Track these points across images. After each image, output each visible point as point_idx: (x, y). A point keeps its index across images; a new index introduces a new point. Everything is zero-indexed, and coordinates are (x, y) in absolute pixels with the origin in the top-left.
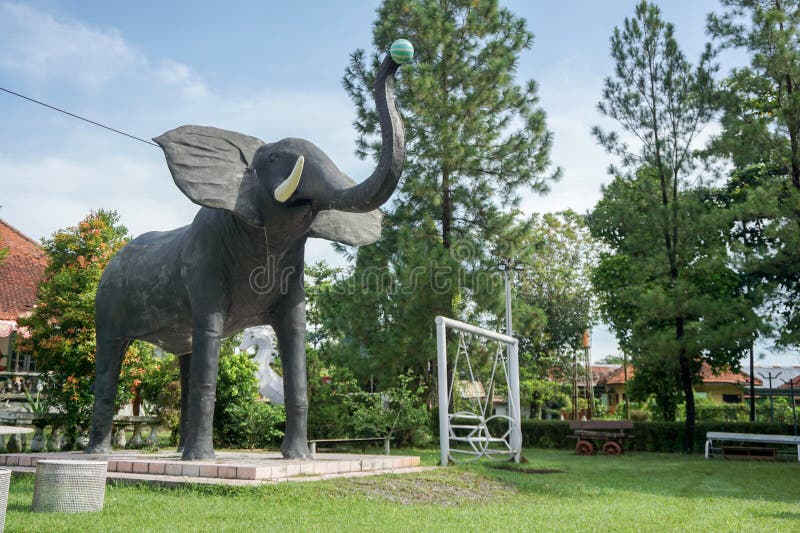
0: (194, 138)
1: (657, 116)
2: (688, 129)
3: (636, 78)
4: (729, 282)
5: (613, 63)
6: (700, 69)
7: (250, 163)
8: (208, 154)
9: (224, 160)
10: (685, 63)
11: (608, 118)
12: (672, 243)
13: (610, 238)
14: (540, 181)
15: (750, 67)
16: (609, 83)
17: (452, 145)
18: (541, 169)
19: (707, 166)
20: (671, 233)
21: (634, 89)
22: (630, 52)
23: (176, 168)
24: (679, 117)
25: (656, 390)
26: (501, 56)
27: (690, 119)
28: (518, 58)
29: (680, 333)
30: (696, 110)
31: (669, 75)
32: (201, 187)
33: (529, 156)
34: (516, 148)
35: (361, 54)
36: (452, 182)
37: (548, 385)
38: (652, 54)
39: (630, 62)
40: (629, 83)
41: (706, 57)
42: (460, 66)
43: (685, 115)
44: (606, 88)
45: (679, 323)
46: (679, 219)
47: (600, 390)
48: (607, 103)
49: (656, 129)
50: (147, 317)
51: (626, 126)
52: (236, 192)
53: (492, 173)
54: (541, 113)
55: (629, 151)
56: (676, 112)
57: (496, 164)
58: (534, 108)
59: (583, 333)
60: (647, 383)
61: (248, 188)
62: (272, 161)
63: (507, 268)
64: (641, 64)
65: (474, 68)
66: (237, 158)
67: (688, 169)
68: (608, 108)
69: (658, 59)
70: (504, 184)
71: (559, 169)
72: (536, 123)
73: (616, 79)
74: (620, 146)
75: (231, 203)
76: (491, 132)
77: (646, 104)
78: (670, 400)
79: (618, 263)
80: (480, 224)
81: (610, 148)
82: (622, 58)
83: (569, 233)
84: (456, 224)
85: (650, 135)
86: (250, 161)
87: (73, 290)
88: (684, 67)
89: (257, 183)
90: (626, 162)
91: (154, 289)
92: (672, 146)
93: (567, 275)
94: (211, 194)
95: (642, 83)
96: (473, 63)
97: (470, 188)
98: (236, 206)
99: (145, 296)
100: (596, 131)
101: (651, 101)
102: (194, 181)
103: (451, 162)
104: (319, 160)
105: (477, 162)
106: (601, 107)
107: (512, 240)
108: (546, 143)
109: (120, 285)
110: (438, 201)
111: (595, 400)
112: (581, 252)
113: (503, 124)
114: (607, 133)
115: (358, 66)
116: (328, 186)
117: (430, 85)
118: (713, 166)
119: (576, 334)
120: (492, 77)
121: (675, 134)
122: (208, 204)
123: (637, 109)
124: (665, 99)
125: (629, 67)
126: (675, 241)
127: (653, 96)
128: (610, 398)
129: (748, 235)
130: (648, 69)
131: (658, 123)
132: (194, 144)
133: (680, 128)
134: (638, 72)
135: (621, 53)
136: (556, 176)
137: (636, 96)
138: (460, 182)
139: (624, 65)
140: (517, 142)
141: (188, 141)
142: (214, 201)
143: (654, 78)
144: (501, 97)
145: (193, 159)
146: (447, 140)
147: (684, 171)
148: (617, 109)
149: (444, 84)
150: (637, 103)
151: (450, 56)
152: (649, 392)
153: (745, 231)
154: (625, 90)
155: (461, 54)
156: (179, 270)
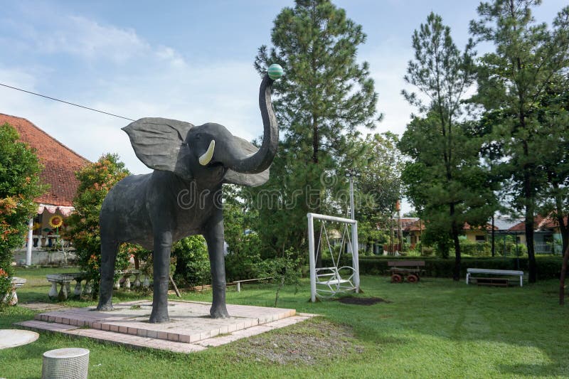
0: (148, 125)
1: (440, 83)
2: (458, 91)
3: (427, 60)
4: (481, 178)
5: (414, 51)
6: (465, 54)
7: (184, 140)
8: (157, 136)
9: (167, 139)
10: (456, 51)
11: (411, 85)
12: (448, 158)
13: (412, 153)
14: (370, 122)
15: (495, 53)
16: (411, 64)
17: (318, 103)
18: (371, 115)
19: (469, 112)
20: (447, 152)
21: (426, 66)
22: (424, 44)
23: (137, 146)
24: (453, 83)
25: (438, 240)
26: (347, 48)
27: (459, 84)
28: (357, 49)
29: (452, 211)
30: (463, 80)
31: (447, 58)
32: (153, 158)
33: (364, 107)
34: (357, 102)
35: (264, 48)
36: (319, 122)
37: (377, 233)
38: (437, 46)
39: (424, 50)
40: (423, 63)
41: (469, 47)
42: (323, 54)
43: (457, 82)
44: (409, 67)
45: (452, 205)
46: (452, 144)
47: (405, 233)
48: (409, 76)
49: (439, 90)
50: (128, 230)
51: (421, 90)
52: (175, 159)
53: (342, 117)
54: (371, 81)
55: (423, 104)
56: (451, 80)
57: (345, 112)
58: (367, 79)
59: (396, 202)
60: (433, 236)
61: (183, 156)
62: (198, 138)
63: (351, 175)
64: (430, 52)
65: (331, 55)
66: (176, 138)
67: (458, 115)
68: (410, 79)
69: (440, 49)
70: (349, 123)
71: (381, 114)
72: (368, 87)
73: (415, 61)
74: (418, 101)
75: (172, 167)
76: (341, 94)
77: (433, 76)
78: (446, 246)
79: (416, 167)
80: (335, 148)
81: (411, 102)
82: (419, 48)
83: (388, 145)
84: (321, 148)
85: (435, 94)
86: (184, 138)
87: (92, 204)
88: (456, 53)
89: (189, 153)
90: (421, 110)
91: (131, 214)
92: (448, 101)
93: (388, 169)
94: (160, 161)
95: (431, 63)
96: (331, 52)
97: (330, 126)
98: (176, 168)
99: (127, 218)
100: (403, 92)
101: (436, 74)
102: (149, 154)
103: (318, 112)
104: (227, 138)
105: (334, 111)
106: (406, 78)
107: (355, 157)
108: (374, 100)
109: (113, 209)
110: (310, 136)
111: (403, 238)
112: (395, 156)
113: (348, 88)
114: (409, 94)
115: (263, 55)
116: (232, 156)
117: (304, 67)
118: (473, 113)
119: (393, 202)
120: (342, 61)
121: (450, 93)
122: (158, 168)
123: (428, 79)
124: (445, 72)
125: (423, 54)
126: (450, 157)
127: (437, 71)
128: (412, 238)
129: (492, 148)
130: (434, 55)
131: (440, 87)
132: (148, 130)
133: (453, 90)
134: (428, 57)
135: (418, 45)
136: (380, 119)
137: (427, 71)
138: (324, 122)
139: (420, 52)
140: (357, 98)
141: (144, 129)
142: (161, 166)
143: (438, 60)
144: (347, 73)
145: (148, 140)
146: (316, 100)
147: (455, 116)
148: (416, 79)
149: (314, 64)
150: (428, 76)
151: (317, 49)
152: (434, 241)
153: (490, 146)
154: (420, 67)
155: (323, 47)
156: (145, 204)
